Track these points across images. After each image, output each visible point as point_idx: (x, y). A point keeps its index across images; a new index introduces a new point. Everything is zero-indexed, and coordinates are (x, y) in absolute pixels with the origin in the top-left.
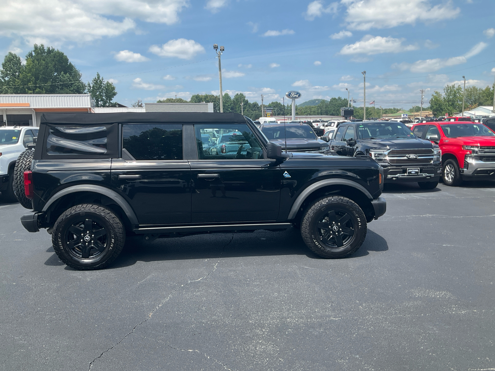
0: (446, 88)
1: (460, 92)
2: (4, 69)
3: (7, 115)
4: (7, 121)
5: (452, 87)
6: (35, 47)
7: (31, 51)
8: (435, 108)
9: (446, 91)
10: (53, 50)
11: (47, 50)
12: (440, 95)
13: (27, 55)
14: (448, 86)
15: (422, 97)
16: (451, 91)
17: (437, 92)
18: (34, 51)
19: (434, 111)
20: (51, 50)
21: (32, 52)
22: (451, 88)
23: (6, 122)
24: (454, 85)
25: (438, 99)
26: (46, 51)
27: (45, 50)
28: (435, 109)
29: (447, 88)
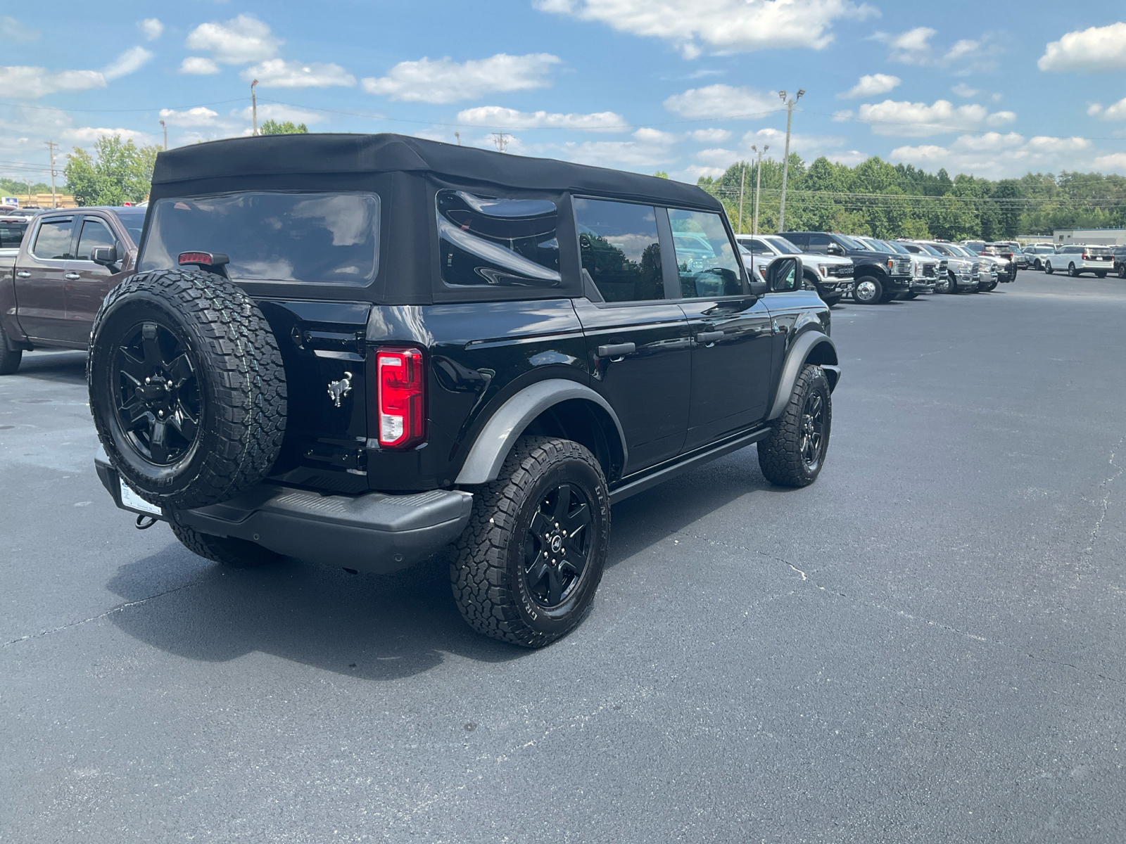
0: (100, 142)
1: (133, 155)
5: (115, 142)
8: (79, 187)
9: (100, 149)
12: (88, 159)
14: (104, 138)
15: (52, 158)
16: (112, 152)
17: (79, 150)
19: (78, 194)
22: (111, 144)
24: (118, 139)
25: (84, 166)
28: (79, 190)
29: (102, 143)
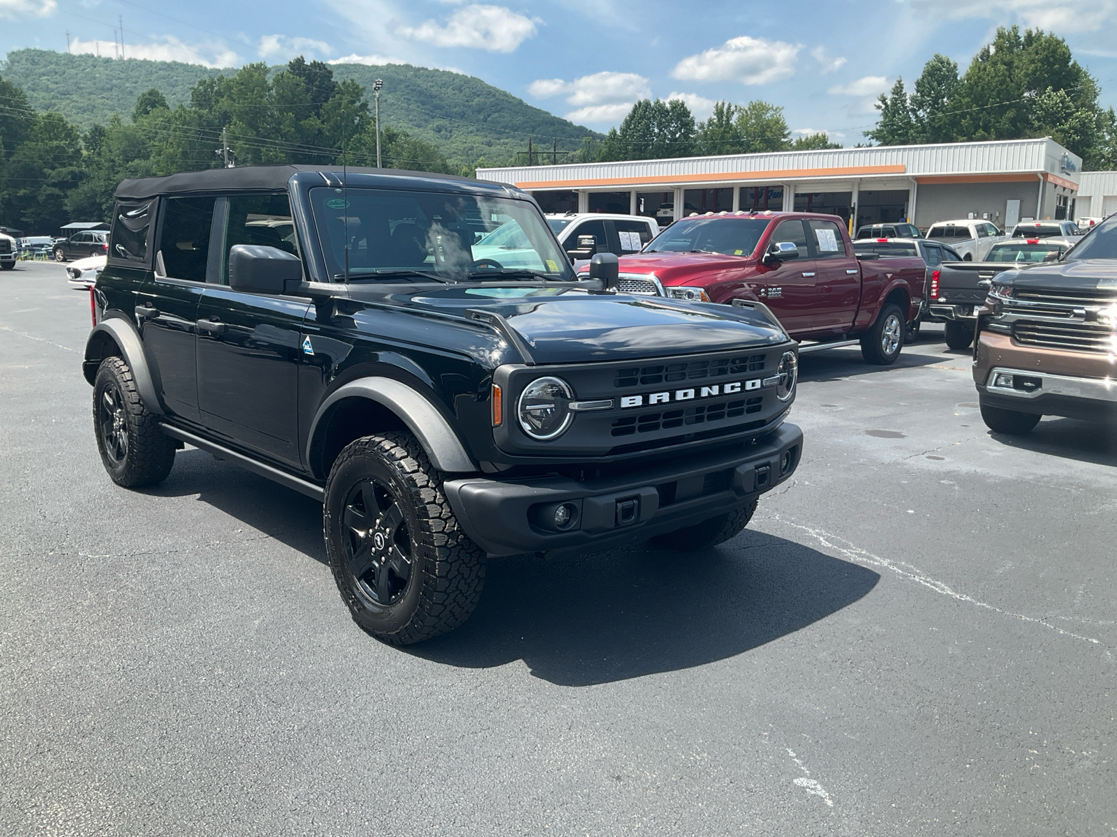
2: (918, 92)
3: (861, 193)
4: (859, 206)
6: (999, 34)
7: (988, 46)
10: (1040, 34)
11: (1025, 37)
13: (978, 55)
18: (994, 44)
20: (1034, 35)
21: (991, 46)
23: (856, 208)
26: (1022, 39)
27: (1019, 38)
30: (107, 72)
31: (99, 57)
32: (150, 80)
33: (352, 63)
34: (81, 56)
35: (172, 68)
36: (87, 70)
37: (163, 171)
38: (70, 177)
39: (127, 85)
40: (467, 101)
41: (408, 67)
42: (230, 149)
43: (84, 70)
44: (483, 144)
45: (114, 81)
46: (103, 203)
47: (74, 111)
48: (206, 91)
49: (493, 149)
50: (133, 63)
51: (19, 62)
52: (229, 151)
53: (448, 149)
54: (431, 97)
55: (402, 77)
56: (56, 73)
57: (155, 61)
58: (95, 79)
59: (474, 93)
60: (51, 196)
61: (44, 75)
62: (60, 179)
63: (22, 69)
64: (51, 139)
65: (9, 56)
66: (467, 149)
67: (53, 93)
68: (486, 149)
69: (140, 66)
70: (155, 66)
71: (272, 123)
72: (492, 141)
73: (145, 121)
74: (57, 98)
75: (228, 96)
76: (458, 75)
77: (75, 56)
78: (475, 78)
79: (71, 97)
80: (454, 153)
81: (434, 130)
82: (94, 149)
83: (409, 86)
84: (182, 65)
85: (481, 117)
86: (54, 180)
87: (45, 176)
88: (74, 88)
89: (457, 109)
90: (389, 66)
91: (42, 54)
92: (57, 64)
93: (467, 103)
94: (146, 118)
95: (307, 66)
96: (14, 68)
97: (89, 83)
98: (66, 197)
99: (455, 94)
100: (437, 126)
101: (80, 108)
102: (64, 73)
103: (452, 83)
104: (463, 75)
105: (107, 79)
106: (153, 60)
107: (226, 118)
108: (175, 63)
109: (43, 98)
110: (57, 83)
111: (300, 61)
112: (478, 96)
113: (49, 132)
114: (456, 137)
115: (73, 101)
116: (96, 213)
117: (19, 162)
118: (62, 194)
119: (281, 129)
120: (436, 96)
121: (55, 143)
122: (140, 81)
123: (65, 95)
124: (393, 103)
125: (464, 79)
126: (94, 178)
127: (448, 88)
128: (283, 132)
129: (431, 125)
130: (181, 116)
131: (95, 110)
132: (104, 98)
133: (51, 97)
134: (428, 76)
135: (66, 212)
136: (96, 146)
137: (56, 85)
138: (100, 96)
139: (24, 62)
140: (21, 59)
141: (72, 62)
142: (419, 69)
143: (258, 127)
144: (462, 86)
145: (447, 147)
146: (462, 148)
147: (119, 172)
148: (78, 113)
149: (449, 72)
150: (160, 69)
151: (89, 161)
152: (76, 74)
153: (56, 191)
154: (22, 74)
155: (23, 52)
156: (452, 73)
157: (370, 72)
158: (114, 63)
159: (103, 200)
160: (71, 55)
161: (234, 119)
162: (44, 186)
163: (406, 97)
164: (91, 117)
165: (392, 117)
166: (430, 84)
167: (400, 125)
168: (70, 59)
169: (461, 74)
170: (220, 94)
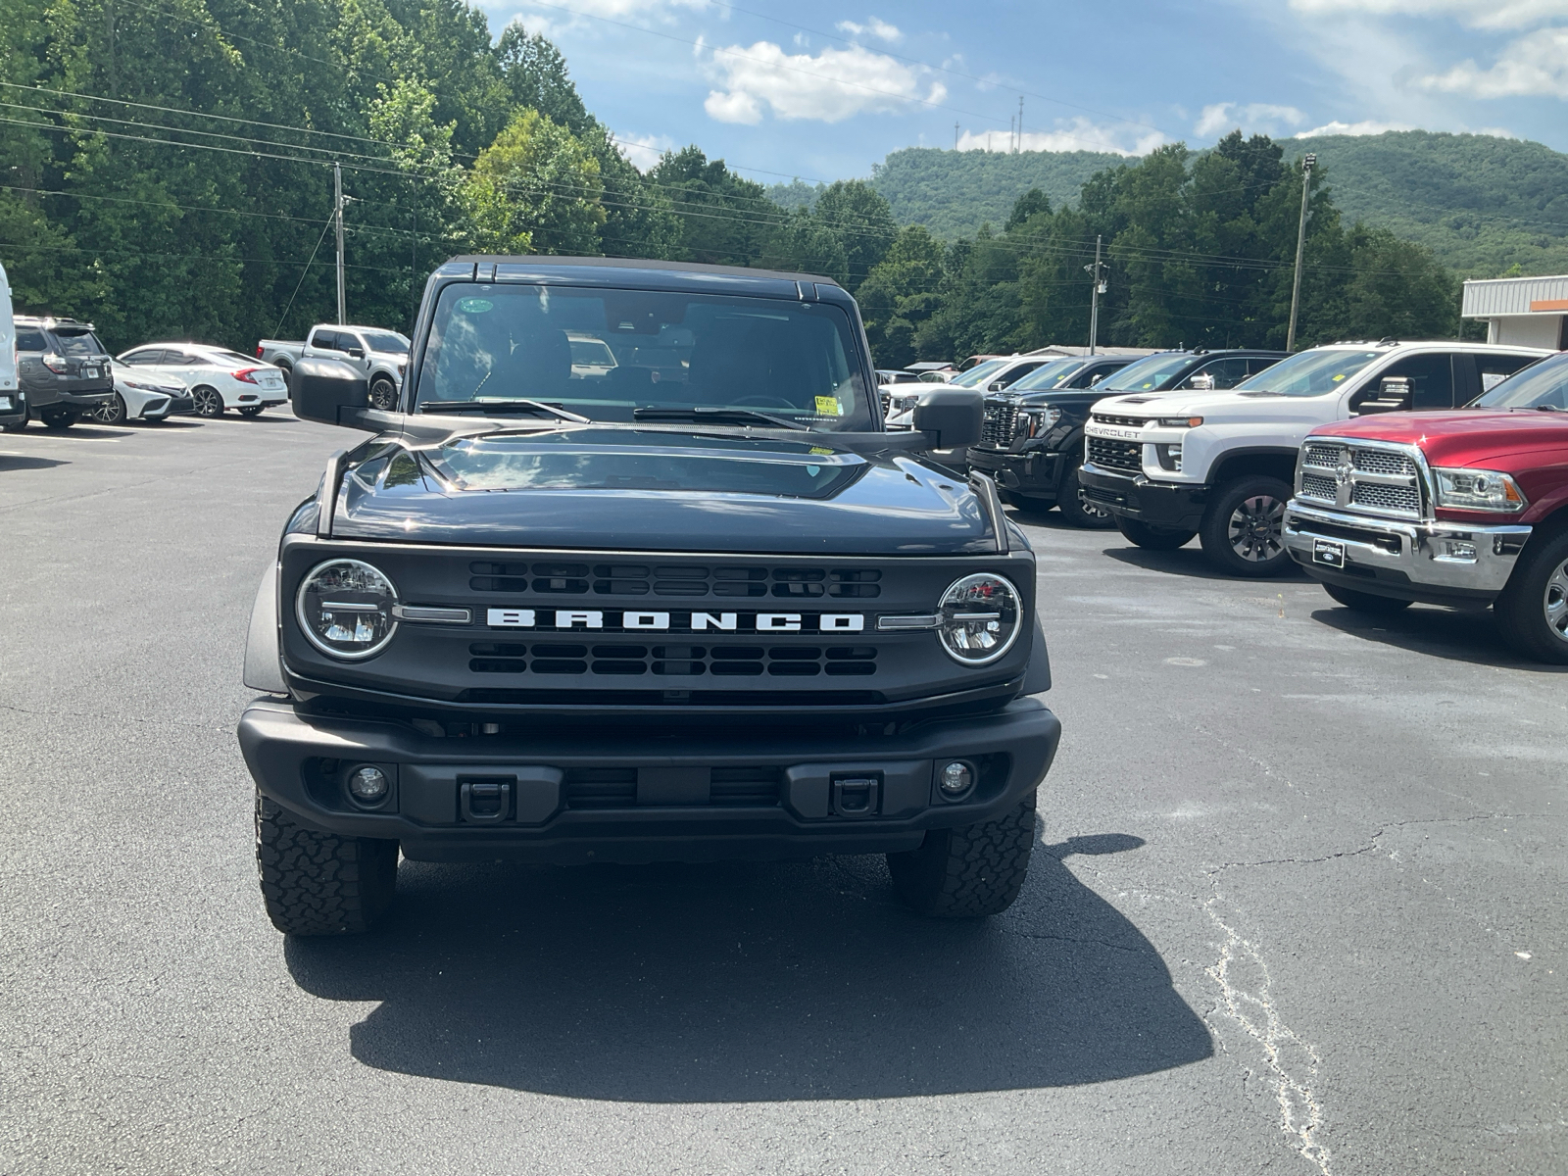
30: (996, 171)
31: (990, 152)
32: (1048, 178)
33: (1330, 135)
34: (968, 153)
35: (1078, 161)
36: (973, 171)
37: (1031, 296)
38: (923, 305)
39: (1019, 186)
40: (1513, 179)
41: (1419, 134)
42: (1104, 263)
43: (969, 170)
44: (1532, 244)
45: (1004, 182)
46: (957, 338)
47: (952, 222)
48: (1101, 186)
49: (1550, 251)
50: (1029, 158)
51: (898, 166)
52: (1101, 266)
53: (1470, 253)
54: (1452, 177)
55: (1407, 150)
56: (937, 177)
57: (1057, 152)
58: (981, 181)
59: (1527, 166)
60: (899, 330)
61: (923, 179)
62: (913, 308)
63: (901, 174)
64: (909, 259)
65: (888, 159)
66: (1502, 253)
67: (930, 202)
68: (1539, 251)
69: (1038, 161)
70: (1056, 159)
71: (1183, 225)
72: (1551, 238)
73: (1019, 232)
74: (934, 207)
75: (1128, 193)
76: (1502, 140)
77: (961, 154)
78: (1531, 144)
79: (950, 205)
80: (1479, 260)
81: (1450, 226)
82: (956, 270)
83: (1416, 162)
84: (1090, 155)
85: (1535, 202)
86: (905, 310)
87: (896, 305)
88: (956, 194)
89: (1492, 192)
90: (1389, 134)
91: (925, 153)
92: (940, 166)
93: (1512, 182)
94: (1022, 227)
95: (1244, 143)
96: (893, 173)
97: (973, 186)
98: (916, 330)
99: (1492, 170)
100: (1455, 220)
101: (958, 220)
102: (946, 176)
103: (1489, 153)
104: (1512, 140)
105: (995, 180)
106: (1054, 152)
107: (1121, 222)
108: (1082, 153)
109: (918, 209)
110: (936, 189)
111: (1235, 138)
112: (1534, 170)
113: (908, 250)
114: (1486, 235)
115: (952, 211)
116: (947, 350)
117: (870, 287)
118: (913, 327)
119: (1195, 234)
120: (1460, 175)
121: (913, 263)
122: (1034, 180)
123: (944, 203)
124: (1386, 189)
125: (1515, 147)
126: (950, 306)
127: (1483, 160)
128: (1197, 238)
129: (1445, 219)
130: (1064, 223)
131: (976, 221)
132: (988, 204)
133: (927, 207)
134: (1450, 146)
135: (913, 350)
136: (959, 265)
137: (935, 192)
138: (984, 203)
139: (903, 165)
140: (901, 162)
141: (957, 161)
142: (1437, 136)
143: (1163, 233)
144: (1507, 157)
145: (1469, 250)
146: (1493, 252)
147: (979, 298)
148: (955, 225)
149: (1487, 137)
150: (1062, 163)
151: (949, 286)
152: (960, 177)
153: (906, 323)
154: (900, 180)
155: (904, 154)
156: (1492, 138)
157: (1357, 146)
158: (1005, 159)
159: (957, 334)
160: (957, 153)
161: (1133, 224)
162: (894, 317)
163: (1410, 178)
164: (969, 230)
165: (1383, 210)
166: (1453, 156)
167: (1393, 221)
168: (956, 158)
169: (1507, 138)
170: (1118, 190)
